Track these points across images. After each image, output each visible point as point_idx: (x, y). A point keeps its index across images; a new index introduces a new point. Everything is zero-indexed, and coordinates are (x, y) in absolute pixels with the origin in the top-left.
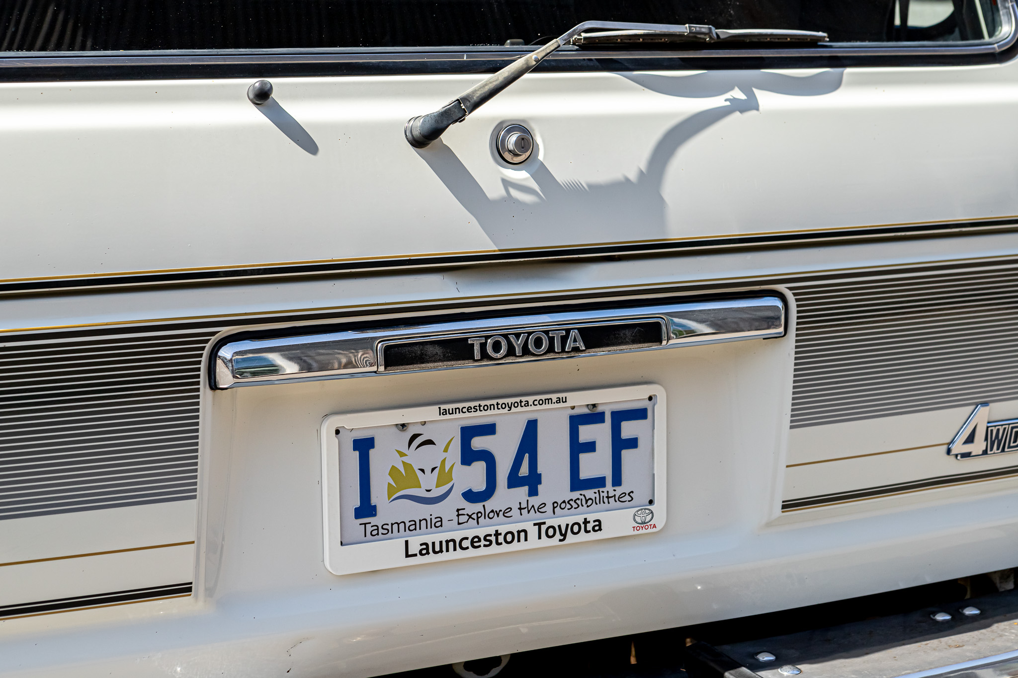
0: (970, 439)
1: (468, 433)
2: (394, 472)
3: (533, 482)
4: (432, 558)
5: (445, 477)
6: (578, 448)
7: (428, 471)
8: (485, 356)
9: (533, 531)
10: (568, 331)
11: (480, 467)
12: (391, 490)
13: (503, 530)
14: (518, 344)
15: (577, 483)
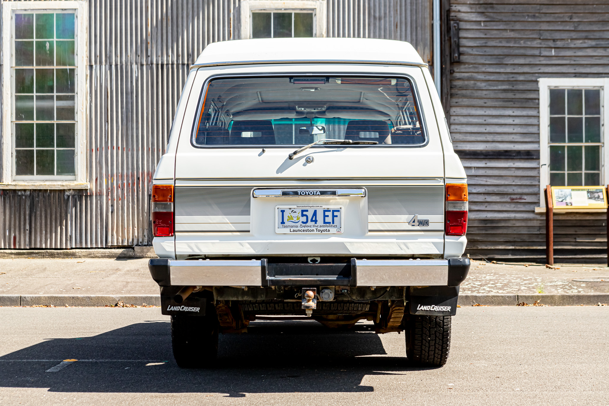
0: (414, 222)
1: (303, 211)
2: (288, 217)
3: (316, 221)
4: (295, 232)
5: (298, 218)
6: (325, 216)
7: (295, 217)
8: (301, 195)
9: (315, 230)
10: (317, 191)
11: (305, 217)
12: (288, 220)
13: (309, 229)
14: (307, 193)
15: (325, 222)
